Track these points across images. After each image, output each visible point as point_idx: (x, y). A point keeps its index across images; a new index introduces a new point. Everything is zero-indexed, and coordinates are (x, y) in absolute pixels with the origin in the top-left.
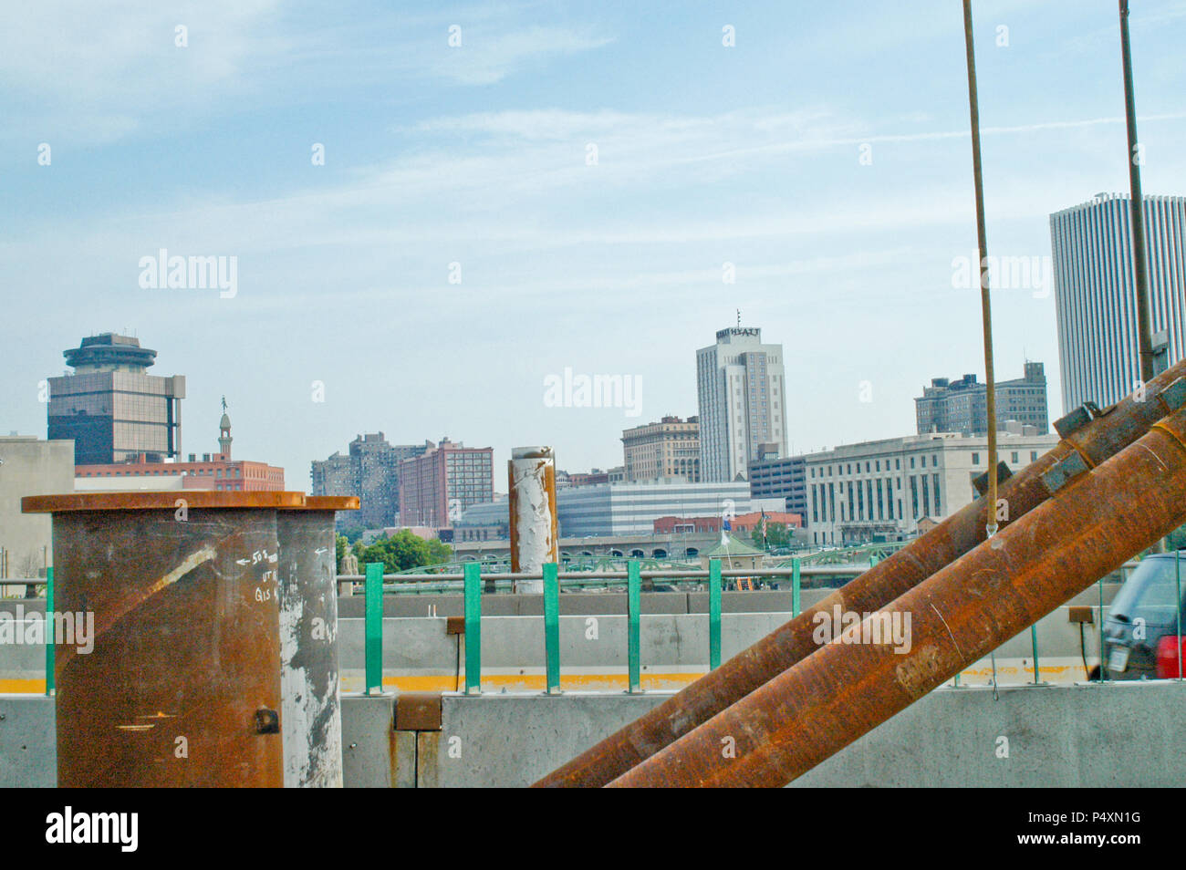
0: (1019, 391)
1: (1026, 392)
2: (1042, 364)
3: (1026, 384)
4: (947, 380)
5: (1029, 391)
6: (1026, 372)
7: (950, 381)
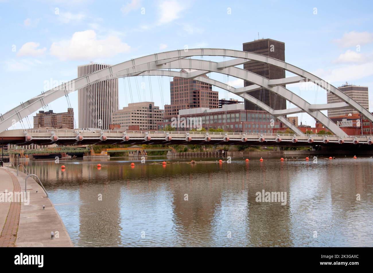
0: (66, 116)
1: (68, 116)
2: (73, 109)
3: (68, 114)
4: (44, 111)
5: (69, 116)
6: (68, 111)
7: (45, 112)
